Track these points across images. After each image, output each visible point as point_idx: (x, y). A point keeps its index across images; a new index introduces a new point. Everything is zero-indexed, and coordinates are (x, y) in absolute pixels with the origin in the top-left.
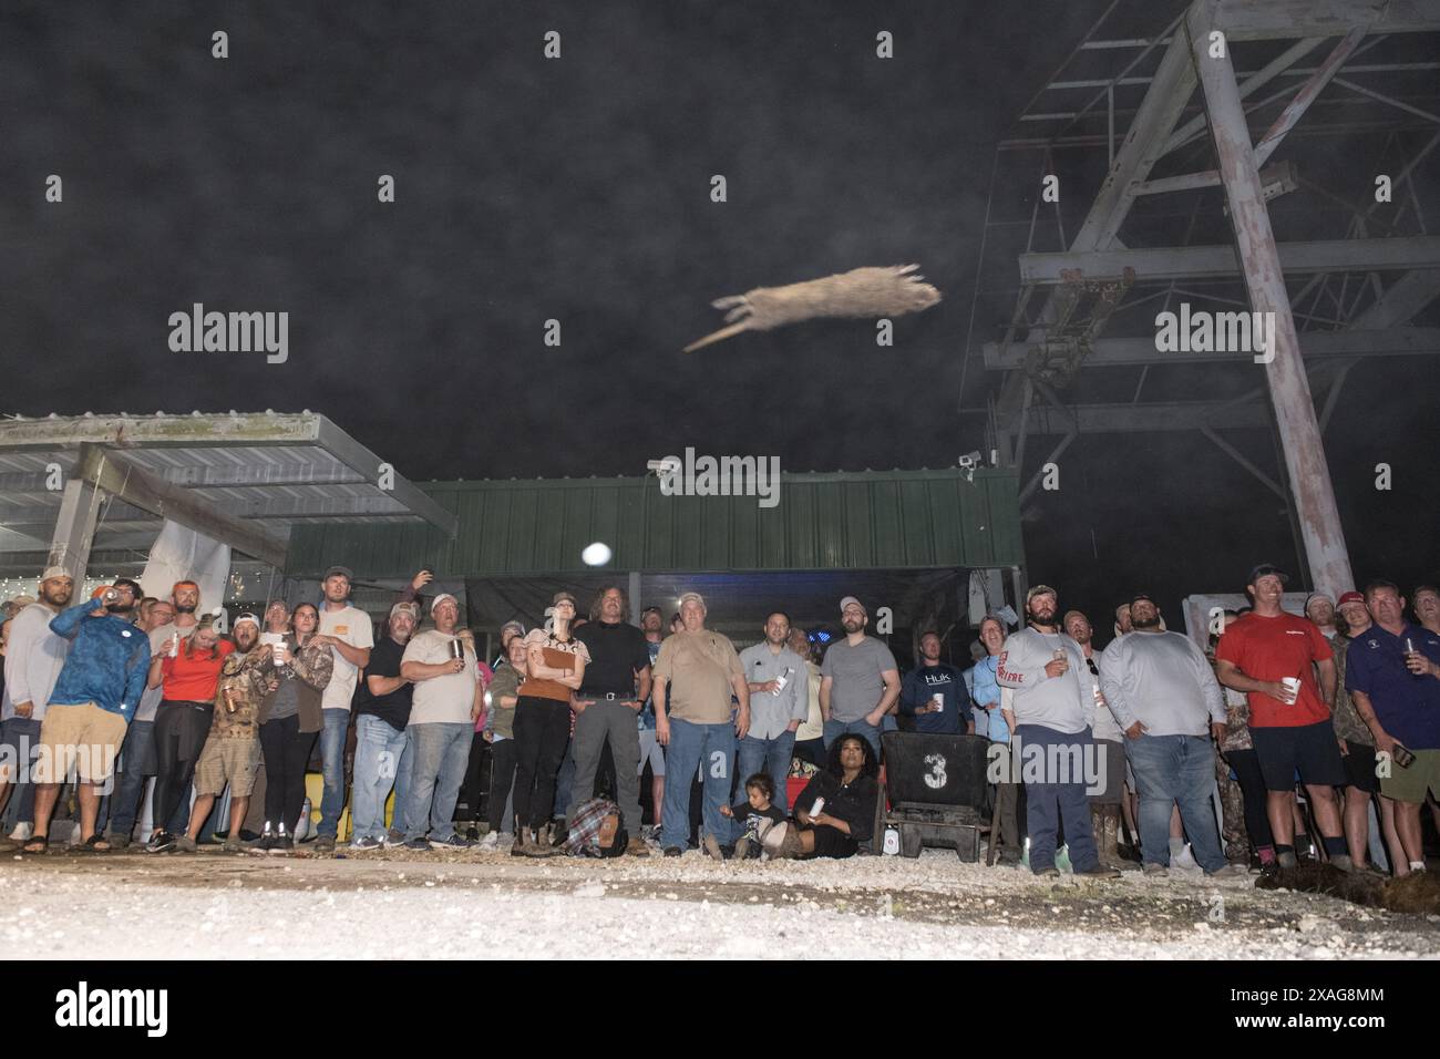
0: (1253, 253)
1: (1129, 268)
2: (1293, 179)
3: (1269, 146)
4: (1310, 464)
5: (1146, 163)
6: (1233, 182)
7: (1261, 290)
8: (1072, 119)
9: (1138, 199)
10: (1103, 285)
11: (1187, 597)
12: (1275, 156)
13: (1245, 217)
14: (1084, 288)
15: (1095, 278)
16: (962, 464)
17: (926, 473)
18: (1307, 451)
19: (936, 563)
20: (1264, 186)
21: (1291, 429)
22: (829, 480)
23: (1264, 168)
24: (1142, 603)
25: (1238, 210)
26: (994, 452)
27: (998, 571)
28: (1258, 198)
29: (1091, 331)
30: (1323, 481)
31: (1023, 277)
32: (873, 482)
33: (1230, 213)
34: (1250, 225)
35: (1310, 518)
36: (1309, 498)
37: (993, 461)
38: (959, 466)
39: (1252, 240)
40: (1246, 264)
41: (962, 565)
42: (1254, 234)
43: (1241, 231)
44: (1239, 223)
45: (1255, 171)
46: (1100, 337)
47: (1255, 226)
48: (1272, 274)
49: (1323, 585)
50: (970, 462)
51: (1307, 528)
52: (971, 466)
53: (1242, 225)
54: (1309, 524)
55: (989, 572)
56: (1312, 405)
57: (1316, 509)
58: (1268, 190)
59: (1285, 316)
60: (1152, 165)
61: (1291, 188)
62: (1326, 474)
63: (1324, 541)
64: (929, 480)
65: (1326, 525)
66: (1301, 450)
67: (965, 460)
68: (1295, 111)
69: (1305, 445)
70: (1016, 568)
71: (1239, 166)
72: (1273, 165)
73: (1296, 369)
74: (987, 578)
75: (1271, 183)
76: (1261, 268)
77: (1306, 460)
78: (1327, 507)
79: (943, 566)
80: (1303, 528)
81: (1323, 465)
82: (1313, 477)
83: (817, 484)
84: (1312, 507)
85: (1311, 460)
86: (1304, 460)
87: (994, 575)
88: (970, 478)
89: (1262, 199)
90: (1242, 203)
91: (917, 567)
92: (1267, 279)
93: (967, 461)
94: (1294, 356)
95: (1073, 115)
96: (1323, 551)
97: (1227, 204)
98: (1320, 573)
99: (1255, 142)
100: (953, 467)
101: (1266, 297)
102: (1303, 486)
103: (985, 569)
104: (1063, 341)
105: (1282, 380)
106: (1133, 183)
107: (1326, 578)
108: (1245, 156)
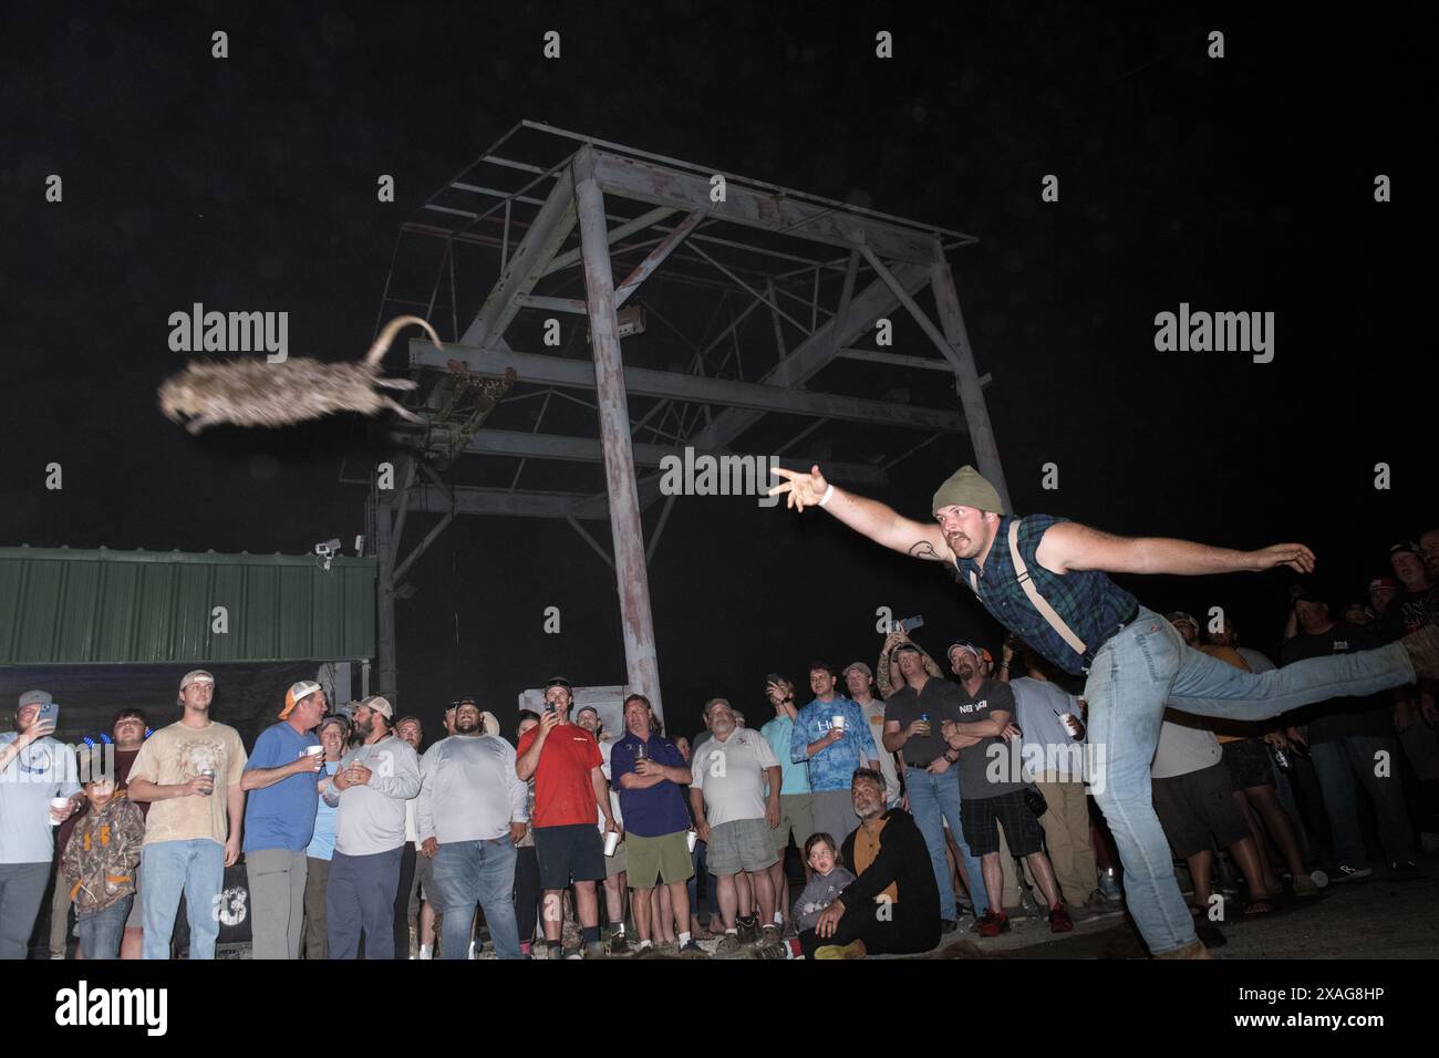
0: (605, 378)
1: (510, 368)
2: (643, 323)
3: (626, 291)
4: (633, 573)
5: (532, 278)
6: (596, 316)
7: (609, 414)
8: (472, 219)
9: (523, 308)
10: (486, 380)
11: (523, 692)
12: (630, 301)
13: (602, 349)
14: (468, 381)
15: (481, 373)
16: (318, 552)
17: (278, 559)
18: (632, 558)
19: (279, 657)
20: (619, 324)
21: (622, 540)
22: (160, 560)
23: (621, 308)
24: (468, 707)
25: (598, 341)
26: (359, 537)
27: (348, 664)
28: (614, 335)
29: (473, 421)
30: (642, 587)
31: (411, 361)
32: (216, 565)
33: (591, 342)
34: (605, 356)
35: (629, 619)
36: (630, 601)
37: (358, 546)
38: (315, 552)
39: (606, 370)
40: (599, 388)
41: (308, 658)
42: (607, 363)
43: (598, 360)
44: (597, 352)
45: (614, 310)
46: (481, 427)
47: (609, 358)
48: (618, 402)
49: (635, 678)
50: (328, 551)
51: (627, 627)
52: (329, 555)
53: (600, 357)
54: (628, 624)
55: (338, 666)
56: (639, 520)
57: (635, 612)
58: (623, 328)
59: (626, 440)
60: (536, 282)
61: (640, 330)
62: (645, 580)
63: (639, 641)
64: (281, 567)
65: (642, 627)
66: (628, 559)
67: (323, 549)
68: (650, 265)
69: (631, 553)
70: (366, 661)
71: (602, 303)
72: (628, 306)
73: (630, 487)
74: (335, 671)
75: (625, 323)
76: (611, 394)
77: (631, 570)
78: (643, 610)
79: (286, 660)
80: (624, 628)
81: (644, 572)
82: (635, 583)
83: (145, 564)
84: (632, 609)
85: (635, 568)
86: (629, 568)
87: (343, 668)
88: (327, 566)
89: (618, 334)
90: (601, 336)
91: (255, 660)
92: (614, 406)
93: (326, 550)
94: (629, 476)
95: (475, 215)
96: (637, 648)
97: (590, 334)
98: (634, 669)
99: (616, 285)
100: (310, 554)
101: (612, 421)
102: (627, 592)
103: (333, 663)
104: (447, 427)
105: (618, 495)
106: (520, 293)
107: (638, 672)
108: (608, 296)
